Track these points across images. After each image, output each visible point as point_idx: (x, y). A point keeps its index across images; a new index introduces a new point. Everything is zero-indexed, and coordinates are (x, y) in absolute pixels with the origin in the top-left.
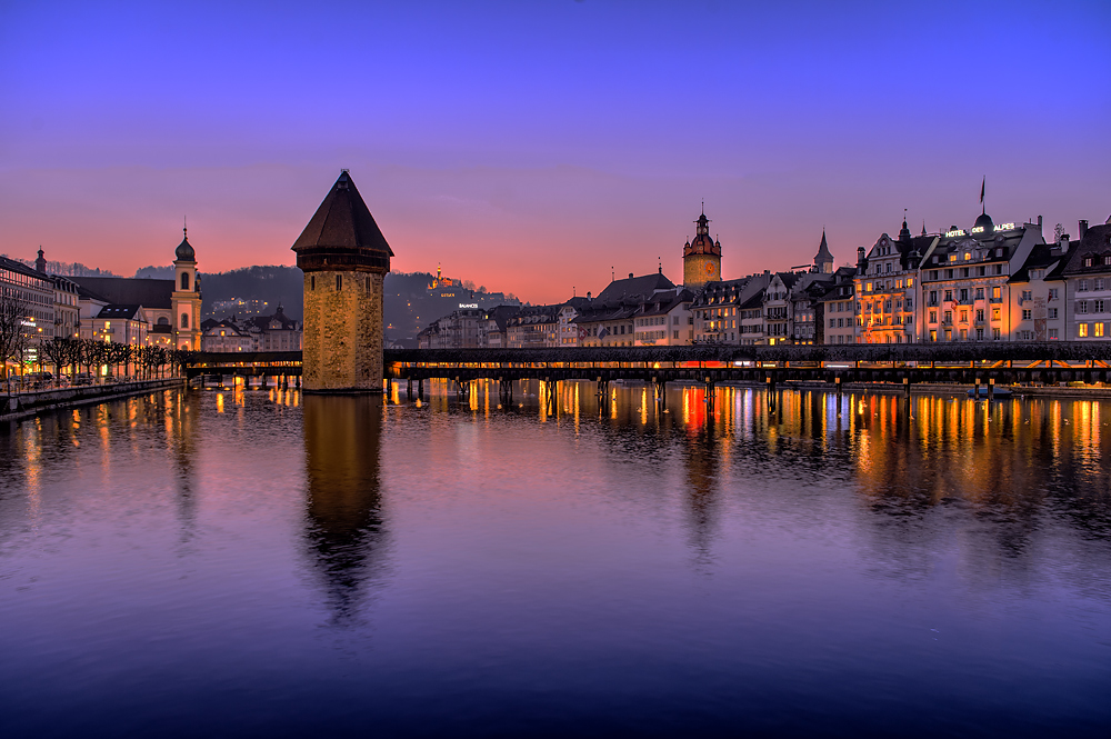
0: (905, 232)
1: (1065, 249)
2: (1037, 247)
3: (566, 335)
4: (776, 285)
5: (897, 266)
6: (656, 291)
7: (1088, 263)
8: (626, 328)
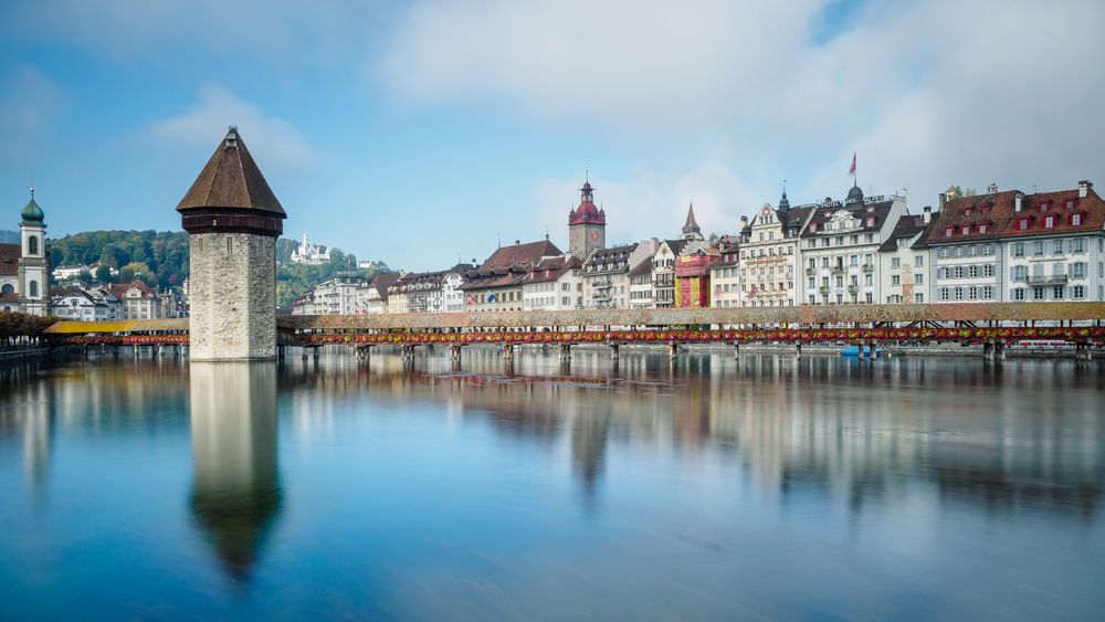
0: (784, 201)
1: (927, 219)
2: (903, 218)
3: (450, 303)
4: (664, 252)
5: (778, 234)
6: (544, 258)
7: (949, 233)
8: (515, 295)
